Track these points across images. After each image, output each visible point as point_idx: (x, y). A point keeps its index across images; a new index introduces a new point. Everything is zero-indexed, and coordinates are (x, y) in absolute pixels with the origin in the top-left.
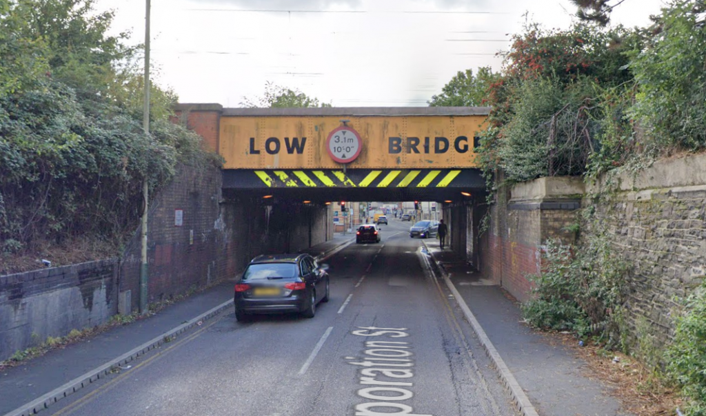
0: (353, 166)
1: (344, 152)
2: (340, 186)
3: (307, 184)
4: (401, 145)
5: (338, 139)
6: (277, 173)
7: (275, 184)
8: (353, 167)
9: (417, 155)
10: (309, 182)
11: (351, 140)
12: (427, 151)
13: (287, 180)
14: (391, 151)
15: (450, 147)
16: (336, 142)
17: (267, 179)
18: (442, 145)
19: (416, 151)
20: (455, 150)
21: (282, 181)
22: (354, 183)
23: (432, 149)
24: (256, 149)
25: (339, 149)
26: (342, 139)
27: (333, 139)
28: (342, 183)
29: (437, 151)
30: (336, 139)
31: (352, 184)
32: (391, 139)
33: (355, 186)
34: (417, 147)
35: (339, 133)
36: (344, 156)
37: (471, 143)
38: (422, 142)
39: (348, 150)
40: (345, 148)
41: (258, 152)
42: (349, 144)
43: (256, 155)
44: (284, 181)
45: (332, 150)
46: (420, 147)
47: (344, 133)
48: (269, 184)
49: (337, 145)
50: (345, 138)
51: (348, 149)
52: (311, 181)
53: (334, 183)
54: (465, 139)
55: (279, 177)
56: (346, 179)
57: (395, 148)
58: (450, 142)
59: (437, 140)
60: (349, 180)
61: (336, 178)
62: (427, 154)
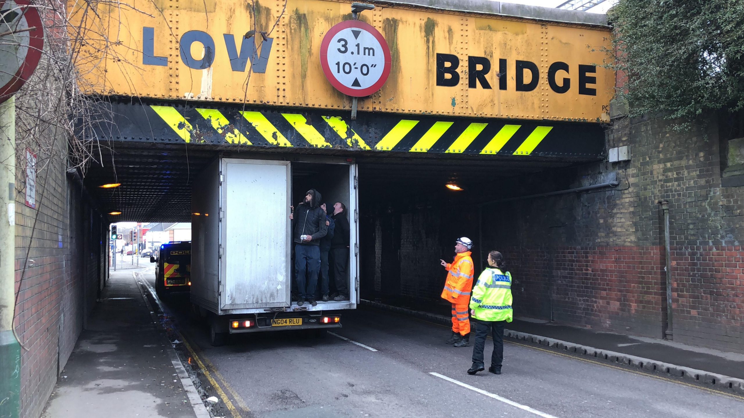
0: (369, 107)
1: (356, 74)
2: (338, 147)
3: (271, 140)
4: (458, 70)
5: (344, 46)
6: (205, 113)
7: (199, 136)
8: (371, 109)
9: (487, 91)
10: (274, 136)
11: (369, 50)
12: (503, 86)
13: (227, 129)
14: (441, 82)
15: (541, 81)
16: (339, 50)
17: (181, 126)
18: (527, 77)
19: (486, 85)
20: (548, 87)
21: (215, 131)
22: (368, 144)
23: (511, 82)
24: (157, 52)
25: (347, 68)
26: (352, 47)
27: (334, 45)
28: (343, 142)
29: (521, 86)
30: (340, 45)
31: (362, 144)
32: (441, 58)
33: (368, 148)
34: (487, 76)
35: (346, 33)
36: (356, 83)
37: (574, 76)
38: (495, 67)
39: (365, 71)
40: (359, 66)
41: (163, 61)
42: (368, 60)
43: (159, 69)
44: (220, 131)
45: (333, 69)
46: (492, 77)
47: (356, 34)
48: (185, 135)
49: (342, 58)
50: (358, 45)
51: (365, 69)
52: (279, 134)
53: (327, 140)
54: (564, 67)
55: (209, 121)
56: (350, 134)
57: (448, 76)
58: (541, 70)
59: (521, 65)
60: (356, 136)
61: (331, 129)
62: (503, 91)
